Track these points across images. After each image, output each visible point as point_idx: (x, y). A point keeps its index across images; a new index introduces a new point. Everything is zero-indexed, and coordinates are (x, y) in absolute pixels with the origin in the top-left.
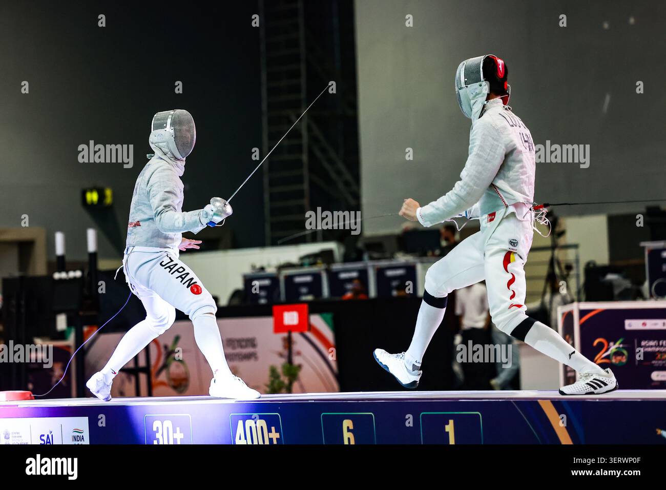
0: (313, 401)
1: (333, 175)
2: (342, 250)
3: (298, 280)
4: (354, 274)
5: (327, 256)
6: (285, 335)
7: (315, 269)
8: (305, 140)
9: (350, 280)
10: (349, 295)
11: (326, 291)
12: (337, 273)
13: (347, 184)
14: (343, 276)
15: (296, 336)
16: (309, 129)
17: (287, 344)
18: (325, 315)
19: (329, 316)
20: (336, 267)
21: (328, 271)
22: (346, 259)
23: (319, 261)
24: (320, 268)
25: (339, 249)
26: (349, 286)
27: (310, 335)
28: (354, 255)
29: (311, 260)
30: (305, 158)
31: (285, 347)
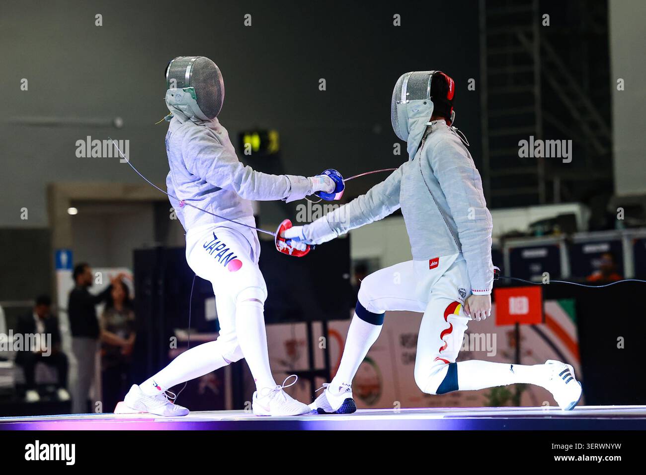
0: (551, 418)
1: (576, 115)
2: (588, 214)
3: (527, 254)
4: (604, 247)
5: (566, 222)
6: (512, 328)
7: (550, 240)
8: (537, 68)
9: (598, 255)
10: (597, 274)
11: (565, 269)
12: (581, 245)
13: (594, 126)
14: (588, 249)
15: (525, 329)
16: (543, 52)
17: (514, 340)
18: (565, 302)
19: (570, 303)
20: (580, 237)
21: (568, 243)
22: (593, 226)
23: (556, 229)
24: (557, 238)
25: (583, 213)
26: (597, 263)
27: (543, 328)
28: (604, 222)
29: (546, 228)
30: (537, 90)
31: (510, 344)
